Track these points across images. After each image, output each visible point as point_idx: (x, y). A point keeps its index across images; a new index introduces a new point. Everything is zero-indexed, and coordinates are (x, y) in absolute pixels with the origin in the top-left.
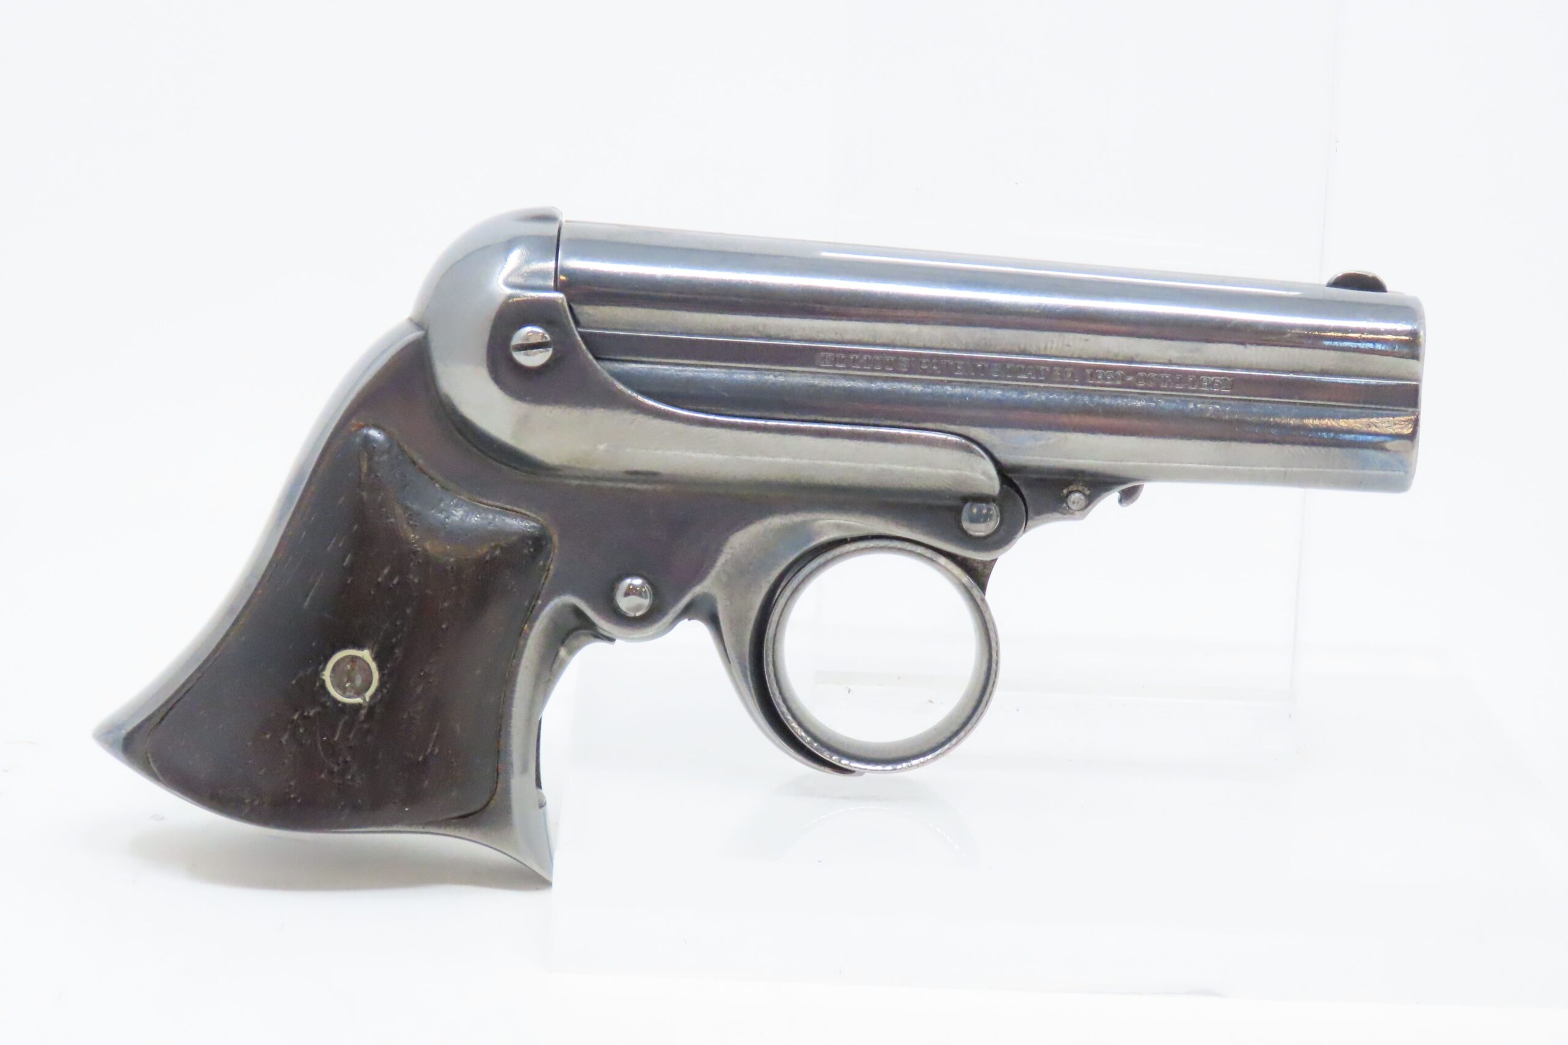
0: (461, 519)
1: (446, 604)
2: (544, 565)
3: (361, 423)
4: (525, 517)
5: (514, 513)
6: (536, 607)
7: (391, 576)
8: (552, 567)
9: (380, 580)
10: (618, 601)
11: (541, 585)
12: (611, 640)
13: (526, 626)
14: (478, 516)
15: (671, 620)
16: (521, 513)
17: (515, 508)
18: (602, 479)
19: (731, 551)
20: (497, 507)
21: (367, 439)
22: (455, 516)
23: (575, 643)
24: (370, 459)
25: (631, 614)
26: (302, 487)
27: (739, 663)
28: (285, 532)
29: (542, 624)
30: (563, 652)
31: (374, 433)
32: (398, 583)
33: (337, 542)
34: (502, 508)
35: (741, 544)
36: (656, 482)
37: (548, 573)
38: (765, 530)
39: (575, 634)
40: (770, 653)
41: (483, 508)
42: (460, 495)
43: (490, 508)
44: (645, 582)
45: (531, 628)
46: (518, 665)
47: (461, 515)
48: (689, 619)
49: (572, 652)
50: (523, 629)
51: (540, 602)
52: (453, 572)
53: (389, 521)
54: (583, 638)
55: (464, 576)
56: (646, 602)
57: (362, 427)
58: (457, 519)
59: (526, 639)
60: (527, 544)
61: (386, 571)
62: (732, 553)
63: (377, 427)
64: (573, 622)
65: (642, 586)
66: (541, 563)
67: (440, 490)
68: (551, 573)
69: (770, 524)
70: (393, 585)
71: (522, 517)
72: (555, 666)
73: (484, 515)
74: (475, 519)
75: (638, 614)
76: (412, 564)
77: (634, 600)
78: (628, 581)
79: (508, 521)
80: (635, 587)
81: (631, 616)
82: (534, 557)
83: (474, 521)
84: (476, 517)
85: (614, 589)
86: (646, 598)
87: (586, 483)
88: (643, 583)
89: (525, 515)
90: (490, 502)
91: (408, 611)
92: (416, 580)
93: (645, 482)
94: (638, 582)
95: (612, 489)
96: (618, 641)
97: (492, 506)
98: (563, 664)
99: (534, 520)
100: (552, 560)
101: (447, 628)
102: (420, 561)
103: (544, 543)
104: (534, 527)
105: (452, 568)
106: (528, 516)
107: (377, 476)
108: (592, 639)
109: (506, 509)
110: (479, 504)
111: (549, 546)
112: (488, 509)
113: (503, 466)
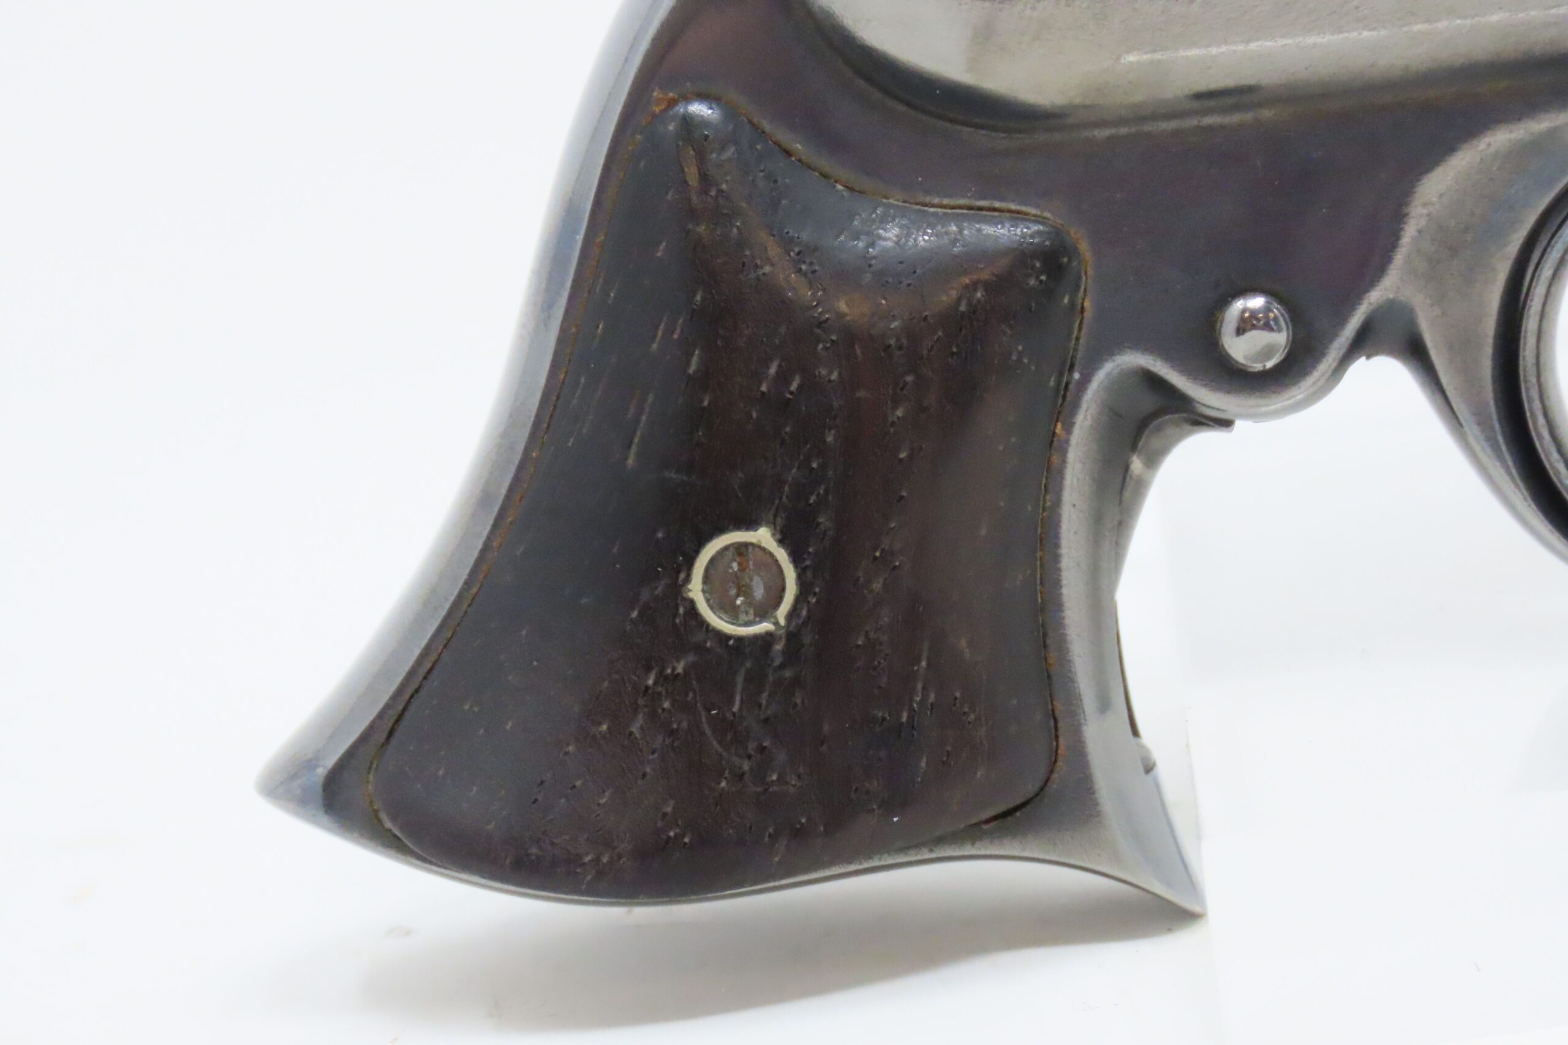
0: (897, 243)
1: (899, 413)
2: (1072, 303)
3: (671, 95)
4: (1018, 217)
5: (996, 214)
6: (1072, 386)
7: (783, 378)
8: (1087, 304)
9: (764, 388)
10: (1226, 346)
11: (1073, 342)
12: (1225, 423)
13: (1059, 425)
14: (929, 231)
15: (1335, 365)
16: (1010, 211)
17: (997, 204)
18: (1154, 117)
19: (1425, 211)
20: (960, 207)
21: (687, 121)
22: (885, 239)
23: (1154, 442)
24: (701, 157)
25: (1258, 367)
26: (580, 237)
27: (1479, 424)
28: (563, 330)
29: (1089, 417)
30: (1137, 465)
31: (699, 109)
32: (800, 387)
33: (669, 331)
34: (970, 208)
35: (1441, 195)
36: (1260, 105)
37: (1082, 318)
38: (1482, 159)
39: (1155, 423)
40: (1535, 394)
41: (935, 214)
42: (886, 198)
43: (949, 211)
44: (1270, 299)
45: (1069, 428)
46: (1057, 503)
47: (897, 236)
48: (1369, 357)
49: (1153, 461)
50: (1054, 434)
51: (1076, 376)
52: (900, 348)
53: (760, 272)
54: (1170, 430)
55: (925, 352)
56: (1280, 339)
57: (672, 103)
58: (889, 244)
59: (1064, 452)
60: (1033, 267)
61: (773, 370)
62: (1428, 215)
63: (702, 97)
64: (1148, 402)
65: (1267, 309)
66: (1066, 300)
67: (846, 194)
68: (1088, 315)
69: (1489, 145)
70: (791, 393)
71: (1013, 219)
72: (1127, 494)
73: (939, 227)
74: (924, 239)
75: (1270, 364)
76: (821, 346)
77: (1257, 339)
78: (1239, 304)
79: (988, 230)
80: (1254, 314)
81: (1257, 370)
82: (1049, 292)
83: (922, 243)
84: (925, 233)
85: (1216, 322)
86: (1280, 330)
87: (1124, 131)
88: (1267, 302)
89: (1018, 212)
90: (945, 201)
91: (830, 439)
92: (834, 376)
93: (1237, 108)
94: (1257, 302)
95: (1176, 133)
96: (1239, 424)
97: (953, 208)
98: (1141, 487)
99: (1037, 220)
100: (1085, 290)
101: (911, 457)
102: (834, 338)
103: (1065, 260)
104: (1039, 233)
105: (898, 339)
106: (1026, 214)
107: (723, 191)
108: (1190, 428)
109: (980, 209)
110: (926, 208)
111: (1074, 264)
112: (945, 214)
113: (959, 127)
